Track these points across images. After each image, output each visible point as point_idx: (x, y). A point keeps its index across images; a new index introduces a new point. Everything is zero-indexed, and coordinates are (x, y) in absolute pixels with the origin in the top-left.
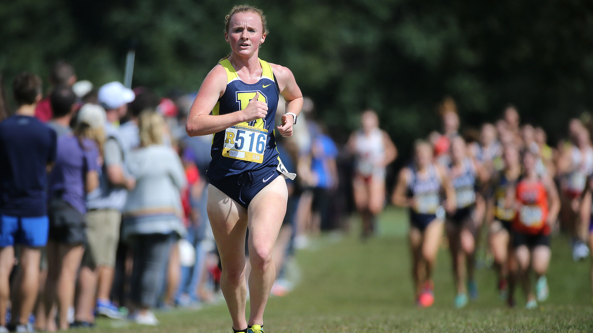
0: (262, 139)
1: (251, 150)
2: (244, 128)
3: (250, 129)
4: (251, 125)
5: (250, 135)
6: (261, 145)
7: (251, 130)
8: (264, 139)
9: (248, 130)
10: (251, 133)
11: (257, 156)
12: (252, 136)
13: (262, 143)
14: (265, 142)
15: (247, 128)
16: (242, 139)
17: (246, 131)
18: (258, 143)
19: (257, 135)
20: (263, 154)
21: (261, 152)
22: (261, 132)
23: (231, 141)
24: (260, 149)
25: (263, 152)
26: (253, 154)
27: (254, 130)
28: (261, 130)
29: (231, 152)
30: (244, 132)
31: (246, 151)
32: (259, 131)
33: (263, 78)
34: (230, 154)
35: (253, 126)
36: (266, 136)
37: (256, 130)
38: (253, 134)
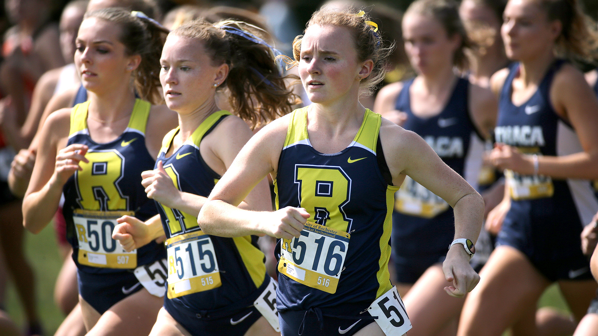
0: (337, 250)
1: (315, 267)
2: (307, 227)
3: (317, 230)
4: (321, 223)
5: (317, 241)
6: (334, 261)
7: (319, 232)
8: (342, 250)
9: (314, 230)
10: (319, 236)
11: (324, 279)
12: (320, 242)
13: (338, 257)
14: (344, 255)
15: (312, 227)
16: (303, 245)
17: (311, 233)
18: (330, 255)
19: (328, 241)
20: (338, 277)
21: (335, 273)
22: (337, 237)
23: (288, 248)
24: (332, 267)
25: (339, 274)
26: (320, 275)
27: (324, 232)
28: (337, 234)
29: (289, 267)
30: (306, 234)
31: (308, 269)
32: (334, 235)
33: (352, 146)
34: (287, 270)
35: (324, 225)
36: (346, 244)
37: (328, 233)
38: (323, 239)
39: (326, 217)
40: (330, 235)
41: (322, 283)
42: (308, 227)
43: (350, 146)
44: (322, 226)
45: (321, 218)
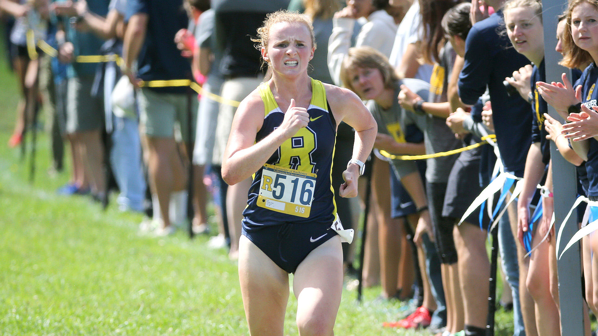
0: (308, 186)
1: (293, 200)
3: (292, 173)
4: (294, 168)
5: (293, 181)
6: (306, 195)
7: (294, 175)
8: (312, 186)
9: (290, 174)
10: (294, 178)
11: (300, 208)
12: (295, 182)
13: (309, 191)
14: (313, 189)
15: (289, 172)
16: (282, 186)
17: (288, 176)
18: (303, 191)
19: (301, 181)
20: (310, 206)
21: (307, 203)
22: (307, 177)
23: (268, 188)
24: (305, 199)
25: (311, 203)
26: (297, 205)
27: (297, 174)
28: (307, 175)
29: (268, 201)
30: (285, 177)
31: (287, 201)
32: (305, 176)
33: (311, 108)
34: (266, 204)
35: (297, 169)
36: (314, 182)
37: (301, 175)
38: (297, 180)
39: (298, 163)
40: (303, 176)
41: (299, 210)
42: (286, 172)
43: (309, 109)
44: (295, 170)
45: (294, 164)
